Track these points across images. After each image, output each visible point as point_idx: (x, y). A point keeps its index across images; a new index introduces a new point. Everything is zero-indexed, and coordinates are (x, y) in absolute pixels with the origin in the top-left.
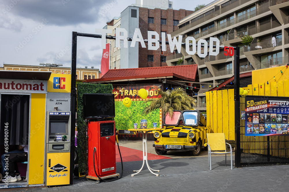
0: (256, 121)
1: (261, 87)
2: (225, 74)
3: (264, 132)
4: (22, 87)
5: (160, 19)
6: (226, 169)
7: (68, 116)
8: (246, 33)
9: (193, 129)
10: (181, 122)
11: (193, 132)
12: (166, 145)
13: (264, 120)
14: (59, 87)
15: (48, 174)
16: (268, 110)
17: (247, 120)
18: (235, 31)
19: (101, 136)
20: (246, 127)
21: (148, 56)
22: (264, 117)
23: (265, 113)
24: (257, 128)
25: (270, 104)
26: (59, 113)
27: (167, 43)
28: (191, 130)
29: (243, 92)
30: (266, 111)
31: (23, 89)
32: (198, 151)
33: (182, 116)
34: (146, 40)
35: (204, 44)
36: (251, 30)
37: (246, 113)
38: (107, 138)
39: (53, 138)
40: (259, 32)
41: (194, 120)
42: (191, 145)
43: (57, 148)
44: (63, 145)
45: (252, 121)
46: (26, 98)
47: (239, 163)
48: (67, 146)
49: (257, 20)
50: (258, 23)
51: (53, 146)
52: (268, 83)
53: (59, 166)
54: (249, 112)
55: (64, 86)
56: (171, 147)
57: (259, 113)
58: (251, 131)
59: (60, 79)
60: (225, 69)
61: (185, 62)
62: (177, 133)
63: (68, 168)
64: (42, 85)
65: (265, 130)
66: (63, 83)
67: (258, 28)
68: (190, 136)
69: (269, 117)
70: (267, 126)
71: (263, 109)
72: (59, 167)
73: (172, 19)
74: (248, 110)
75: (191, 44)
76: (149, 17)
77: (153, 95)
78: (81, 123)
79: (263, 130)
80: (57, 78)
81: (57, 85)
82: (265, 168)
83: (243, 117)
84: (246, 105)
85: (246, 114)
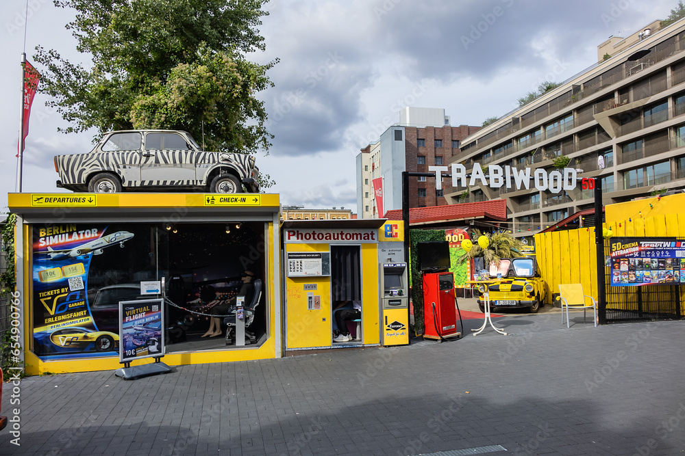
0: (624, 267)
1: (620, 226)
2: (529, 209)
3: (636, 282)
4: (352, 237)
5: (433, 140)
6: (588, 327)
7: (404, 268)
8: (560, 153)
9: (527, 281)
10: (511, 272)
11: (531, 284)
12: (496, 301)
13: (634, 266)
14: (391, 236)
15: (385, 332)
16: (640, 254)
17: (613, 267)
18: (543, 150)
19: (440, 290)
20: (611, 275)
21: (419, 189)
22: (635, 263)
23: (636, 257)
24: (626, 277)
25: (643, 246)
26: (394, 265)
27: (512, 178)
28: (526, 281)
29: (607, 233)
30: (637, 255)
31: (353, 239)
32: (537, 306)
33: (512, 266)
34: (487, 176)
35: (556, 176)
36: (566, 148)
37: (612, 258)
38: (447, 291)
39: (389, 292)
40: (578, 150)
41: (528, 270)
42: (528, 300)
43: (394, 303)
44: (400, 301)
45: (619, 268)
46: (356, 250)
47: (603, 320)
48: (404, 301)
49: (575, 134)
50: (576, 137)
51: (390, 301)
52: (630, 221)
53: (396, 323)
54: (615, 257)
55: (396, 233)
56: (502, 303)
57: (628, 257)
58: (618, 280)
59: (391, 227)
60: (529, 203)
61: (471, 196)
62: (509, 286)
63: (406, 326)
64: (372, 234)
65: (637, 279)
66: (395, 231)
67: (576, 144)
68: (527, 289)
69: (641, 263)
70: (638, 273)
71: (633, 253)
72: (396, 326)
73: (450, 139)
74: (614, 255)
75: (541, 178)
76: (418, 139)
77: (457, 240)
78: (416, 275)
79: (634, 279)
80: (388, 225)
81: (388, 233)
82: (637, 324)
83: (608, 263)
84: (611, 248)
85: (612, 260)
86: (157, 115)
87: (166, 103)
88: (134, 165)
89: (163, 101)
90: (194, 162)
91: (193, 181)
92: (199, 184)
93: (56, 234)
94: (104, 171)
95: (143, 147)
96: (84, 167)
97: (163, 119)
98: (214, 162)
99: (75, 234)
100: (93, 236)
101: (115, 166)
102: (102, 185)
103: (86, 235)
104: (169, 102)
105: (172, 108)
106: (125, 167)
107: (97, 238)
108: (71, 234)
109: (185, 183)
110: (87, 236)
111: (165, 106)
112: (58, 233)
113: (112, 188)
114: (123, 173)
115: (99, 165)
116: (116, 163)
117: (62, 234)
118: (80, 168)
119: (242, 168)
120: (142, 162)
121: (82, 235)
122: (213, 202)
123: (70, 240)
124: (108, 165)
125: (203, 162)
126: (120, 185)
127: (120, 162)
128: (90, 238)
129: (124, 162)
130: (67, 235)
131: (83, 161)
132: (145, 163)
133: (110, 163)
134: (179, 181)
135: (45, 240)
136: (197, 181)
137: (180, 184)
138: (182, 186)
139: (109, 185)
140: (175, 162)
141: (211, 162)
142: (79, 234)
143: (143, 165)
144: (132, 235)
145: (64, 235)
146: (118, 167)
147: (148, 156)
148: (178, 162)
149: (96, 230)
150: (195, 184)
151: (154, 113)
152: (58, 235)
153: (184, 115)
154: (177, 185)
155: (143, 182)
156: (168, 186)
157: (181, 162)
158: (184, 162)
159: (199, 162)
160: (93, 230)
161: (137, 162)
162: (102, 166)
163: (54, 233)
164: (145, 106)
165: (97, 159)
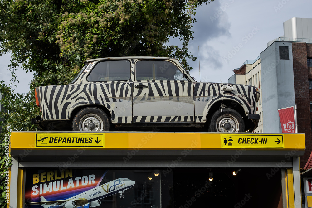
76: (308, 57)
86: (88, 36)
87: (97, 22)
88: (125, 99)
89: (93, 20)
90: (192, 94)
91: (191, 117)
92: (198, 121)
93: (51, 181)
94: (91, 105)
95: (133, 78)
96: (69, 100)
97: (94, 40)
98: (215, 94)
99: (71, 181)
100: (90, 183)
101: (104, 99)
102: (87, 121)
103: (83, 182)
104: (102, 20)
105: (104, 27)
106: (114, 100)
107: (93, 186)
108: (66, 182)
109: (182, 120)
110: (84, 184)
111: (96, 26)
112: (52, 179)
113: (99, 125)
114: (113, 107)
115: (86, 98)
116: (105, 95)
117: (56, 181)
118: (65, 101)
119: (247, 101)
120: (135, 94)
121: (78, 182)
122: (230, 144)
123: (65, 188)
124: (96, 98)
125: (202, 95)
126: (108, 121)
127: (109, 95)
128: (87, 186)
129: (114, 95)
130: (62, 182)
131: (68, 93)
132: (138, 95)
133: (98, 96)
134: (176, 117)
135: (38, 188)
136: (195, 117)
137: (176, 120)
138: (179, 123)
139: (95, 121)
140: (171, 94)
141: (212, 94)
142: (75, 182)
143: (135, 98)
144: (133, 183)
145: (58, 182)
146: (107, 100)
147: (141, 87)
148: (174, 94)
149: (94, 177)
150: (193, 120)
151: (84, 33)
152: (52, 181)
153: (119, 36)
154: (173, 123)
155: (135, 118)
156: (163, 123)
157: (177, 93)
158: (181, 94)
159: (198, 95)
160: (90, 176)
161: (129, 95)
162: (89, 99)
163: (48, 180)
164: (74, 25)
165: (84, 90)
